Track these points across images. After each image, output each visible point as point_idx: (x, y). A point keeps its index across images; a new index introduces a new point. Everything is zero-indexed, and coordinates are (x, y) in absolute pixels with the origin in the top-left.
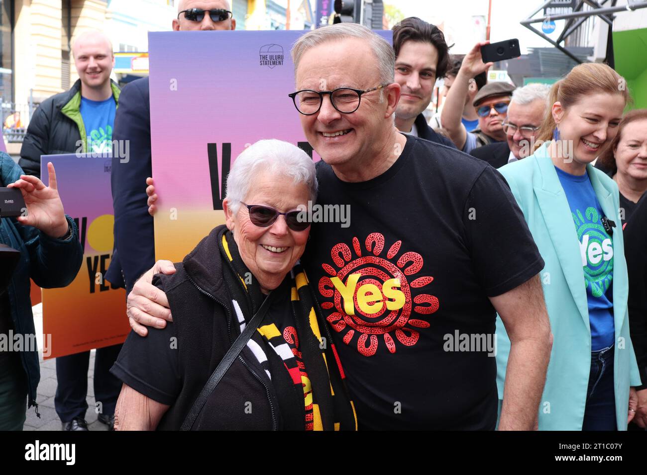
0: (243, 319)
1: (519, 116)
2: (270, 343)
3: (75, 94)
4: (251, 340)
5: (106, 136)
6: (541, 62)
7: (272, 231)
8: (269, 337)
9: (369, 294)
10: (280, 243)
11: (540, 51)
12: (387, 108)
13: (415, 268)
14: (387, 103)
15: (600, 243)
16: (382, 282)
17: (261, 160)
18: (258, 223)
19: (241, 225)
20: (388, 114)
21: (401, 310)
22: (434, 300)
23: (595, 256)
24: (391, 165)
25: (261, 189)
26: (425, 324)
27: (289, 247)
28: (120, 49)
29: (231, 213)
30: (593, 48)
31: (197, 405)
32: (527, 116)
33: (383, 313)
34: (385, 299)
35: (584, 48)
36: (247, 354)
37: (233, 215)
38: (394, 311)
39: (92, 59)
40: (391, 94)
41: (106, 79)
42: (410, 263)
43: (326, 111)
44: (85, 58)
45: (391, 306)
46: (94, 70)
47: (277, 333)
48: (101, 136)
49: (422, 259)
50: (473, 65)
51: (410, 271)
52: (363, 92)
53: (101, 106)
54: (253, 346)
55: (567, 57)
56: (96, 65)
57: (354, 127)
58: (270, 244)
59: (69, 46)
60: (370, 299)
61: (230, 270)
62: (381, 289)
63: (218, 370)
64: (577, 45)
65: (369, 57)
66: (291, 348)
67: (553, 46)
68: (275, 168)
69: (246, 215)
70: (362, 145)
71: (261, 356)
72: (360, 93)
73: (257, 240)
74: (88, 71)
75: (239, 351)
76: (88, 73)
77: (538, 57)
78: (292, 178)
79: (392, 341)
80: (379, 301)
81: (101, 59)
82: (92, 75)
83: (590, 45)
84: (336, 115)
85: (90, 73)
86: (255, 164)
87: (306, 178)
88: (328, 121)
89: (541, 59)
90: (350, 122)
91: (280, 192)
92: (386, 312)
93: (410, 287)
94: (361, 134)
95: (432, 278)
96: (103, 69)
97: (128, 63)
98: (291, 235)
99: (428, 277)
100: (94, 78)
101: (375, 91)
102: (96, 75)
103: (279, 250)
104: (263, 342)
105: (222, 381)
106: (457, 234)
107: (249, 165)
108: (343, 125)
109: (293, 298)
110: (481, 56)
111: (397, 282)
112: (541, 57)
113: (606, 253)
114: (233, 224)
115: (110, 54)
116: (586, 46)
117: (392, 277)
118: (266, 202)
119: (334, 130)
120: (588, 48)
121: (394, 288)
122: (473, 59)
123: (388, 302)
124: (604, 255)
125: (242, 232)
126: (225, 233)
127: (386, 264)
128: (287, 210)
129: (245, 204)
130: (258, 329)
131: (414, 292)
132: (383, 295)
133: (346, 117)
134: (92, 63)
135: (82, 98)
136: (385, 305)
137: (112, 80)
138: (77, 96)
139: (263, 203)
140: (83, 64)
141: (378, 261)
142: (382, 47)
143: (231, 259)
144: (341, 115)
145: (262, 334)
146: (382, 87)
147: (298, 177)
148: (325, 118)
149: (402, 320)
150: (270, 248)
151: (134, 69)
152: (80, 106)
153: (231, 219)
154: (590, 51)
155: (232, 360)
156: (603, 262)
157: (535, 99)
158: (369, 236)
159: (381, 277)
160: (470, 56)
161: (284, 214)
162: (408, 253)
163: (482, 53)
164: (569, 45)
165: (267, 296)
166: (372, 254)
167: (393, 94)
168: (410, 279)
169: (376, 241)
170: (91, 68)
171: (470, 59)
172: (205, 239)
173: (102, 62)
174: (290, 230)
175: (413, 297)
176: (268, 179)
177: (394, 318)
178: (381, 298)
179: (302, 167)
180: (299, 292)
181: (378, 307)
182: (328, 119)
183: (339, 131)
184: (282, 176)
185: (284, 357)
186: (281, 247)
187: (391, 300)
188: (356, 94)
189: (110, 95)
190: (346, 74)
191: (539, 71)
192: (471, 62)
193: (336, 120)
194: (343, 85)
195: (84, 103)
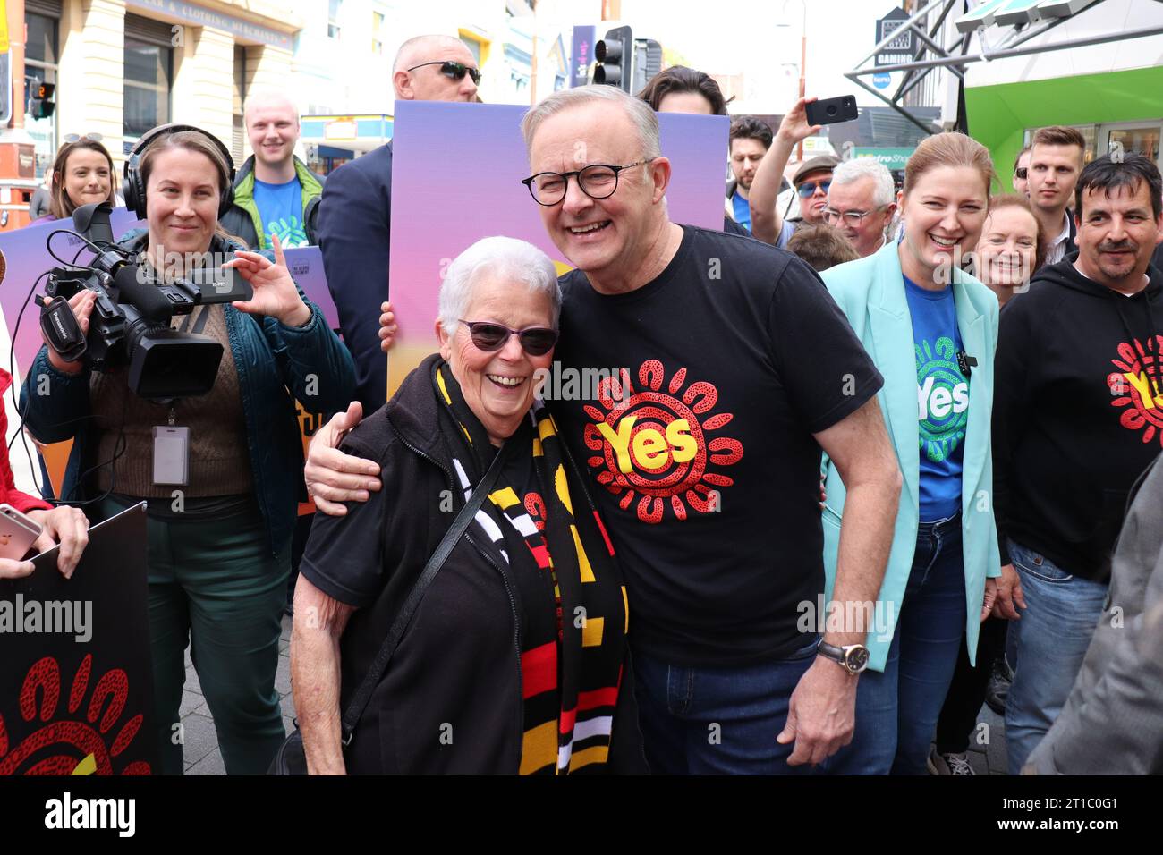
0: (469, 484)
1: (841, 198)
2: (505, 515)
3: (246, 175)
4: (480, 511)
5: (289, 229)
6: (873, 126)
7: (503, 356)
8: (504, 506)
9: (648, 442)
10: (514, 371)
11: (871, 112)
12: (655, 191)
13: (708, 403)
14: (654, 183)
15: (949, 389)
16: (665, 426)
17: (484, 263)
18: (483, 345)
19: (461, 350)
20: (656, 199)
21: (692, 462)
22: (735, 446)
23: (940, 407)
24: (665, 266)
25: (484, 302)
26: (726, 481)
27: (525, 378)
28: (310, 111)
29: (446, 336)
30: (940, 108)
31: (412, 601)
32: (851, 198)
33: (669, 466)
34: (671, 448)
35: (928, 108)
36: (476, 530)
37: (449, 339)
38: (683, 463)
39: (271, 126)
40: (658, 172)
41: (288, 155)
42: (700, 397)
43: (574, 196)
44: (262, 125)
45: (679, 457)
46: (274, 142)
47: (514, 500)
48: (283, 230)
49: (715, 391)
50: (795, 127)
51: (702, 407)
52: (621, 168)
53: (281, 190)
54: (484, 519)
55: (906, 119)
56: (277, 135)
57: (611, 218)
58: (500, 373)
59: (243, 109)
60: (651, 449)
61: (449, 416)
62: (664, 435)
63: (437, 553)
64: (920, 105)
65: (624, 124)
66: (534, 521)
67: (887, 105)
68: (502, 272)
69: (466, 335)
70: (626, 242)
71: (495, 533)
72: (616, 169)
73: (483, 370)
74: (266, 142)
75: (464, 527)
76: (265, 145)
77: (869, 120)
78: (526, 284)
79: (682, 506)
80: (663, 452)
81: (283, 128)
82: (271, 148)
83: (936, 105)
84: (588, 202)
85: (269, 145)
86: (475, 270)
87: (546, 284)
88: (577, 210)
89: (872, 123)
90: (606, 210)
91: (511, 304)
92: (673, 466)
93: (703, 429)
94: (622, 227)
95: (731, 416)
96: (286, 140)
97: (319, 130)
98: (528, 361)
99: (725, 414)
100: (273, 152)
101: (636, 168)
102: (277, 148)
103: (513, 382)
104: (496, 513)
105: (443, 569)
106: (761, 354)
107: (467, 270)
108: (596, 215)
109: (536, 453)
110: (805, 117)
111: (683, 424)
112: (872, 120)
113: (958, 403)
114: (450, 352)
115: (294, 121)
116: (931, 105)
117: (678, 417)
118: (493, 318)
119: (586, 222)
120: (933, 108)
121: (681, 432)
122: (795, 120)
123: (675, 453)
124: (955, 405)
125: (462, 358)
126: (440, 367)
127: (668, 400)
128: (522, 327)
129: (464, 322)
130: (489, 496)
131: (708, 436)
132: (667, 443)
133: (600, 204)
134: (272, 132)
135: (255, 179)
136: (670, 457)
137: (295, 157)
138: (249, 178)
139: (489, 319)
140: (259, 133)
141: (657, 397)
142: (640, 111)
143: (449, 402)
144: (594, 202)
145: (495, 503)
146: (646, 162)
147: (534, 283)
148: (573, 205)
149: (695, 474)
150: (500, 380)
151: (328, 137)
152: (253, 191)
153: (446, 345)
154: (937, 112)
155: (456, 539)
156: (952, 415)
157: (861, 176)
158: (643, 366)
159: (664, 419)
160: (792, 116)
161: (518, 333)
162: (696, 384)
163: (807, 111)
164: (909, 105)
165: (499, 449)
166: (649, 388)
167: (661, 172)
168: (702, 418)
169: (653, 371)
170: (269, 139)
171: (791, 119)
172: (413, 373)
173: (285, 131)
174: (527, 354)
175: (707, 442)
176: (494, 286)
177: (684, 473)
178: (664, 447)
179: (539, 270)
180: (544, 444)
181: (662, 460)
182: (576, 208)
183: (593, 223)
184: (513, 282)
185: (525, 533)
186: (515, 378)
187: (678, 449)
188: (612, 172)
189: (293, 176)
190: (596, 146)
191: (871, 137)
192: (792, 124)
193: (588, 208)
194: (594, 161)
195: (259, 188)
